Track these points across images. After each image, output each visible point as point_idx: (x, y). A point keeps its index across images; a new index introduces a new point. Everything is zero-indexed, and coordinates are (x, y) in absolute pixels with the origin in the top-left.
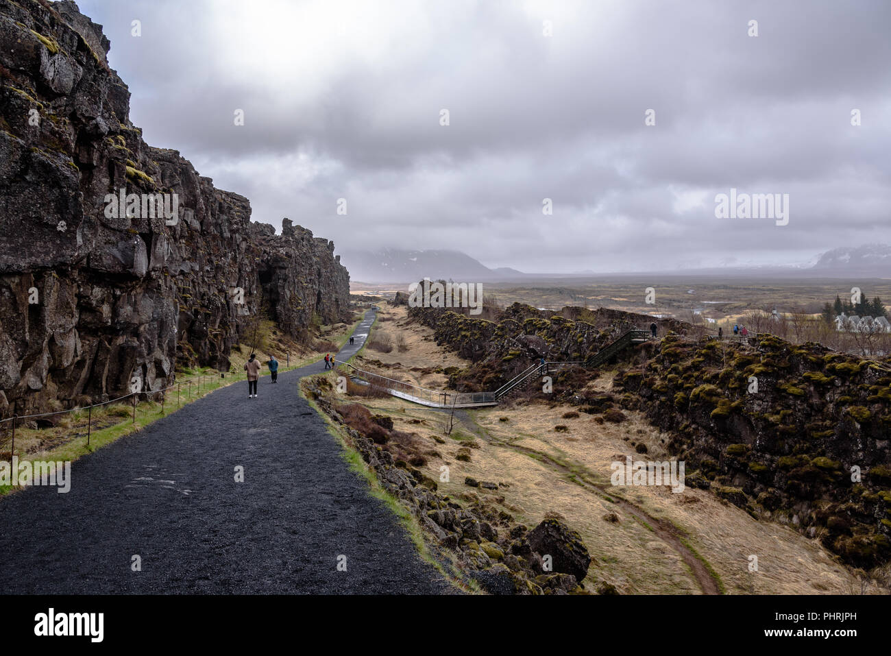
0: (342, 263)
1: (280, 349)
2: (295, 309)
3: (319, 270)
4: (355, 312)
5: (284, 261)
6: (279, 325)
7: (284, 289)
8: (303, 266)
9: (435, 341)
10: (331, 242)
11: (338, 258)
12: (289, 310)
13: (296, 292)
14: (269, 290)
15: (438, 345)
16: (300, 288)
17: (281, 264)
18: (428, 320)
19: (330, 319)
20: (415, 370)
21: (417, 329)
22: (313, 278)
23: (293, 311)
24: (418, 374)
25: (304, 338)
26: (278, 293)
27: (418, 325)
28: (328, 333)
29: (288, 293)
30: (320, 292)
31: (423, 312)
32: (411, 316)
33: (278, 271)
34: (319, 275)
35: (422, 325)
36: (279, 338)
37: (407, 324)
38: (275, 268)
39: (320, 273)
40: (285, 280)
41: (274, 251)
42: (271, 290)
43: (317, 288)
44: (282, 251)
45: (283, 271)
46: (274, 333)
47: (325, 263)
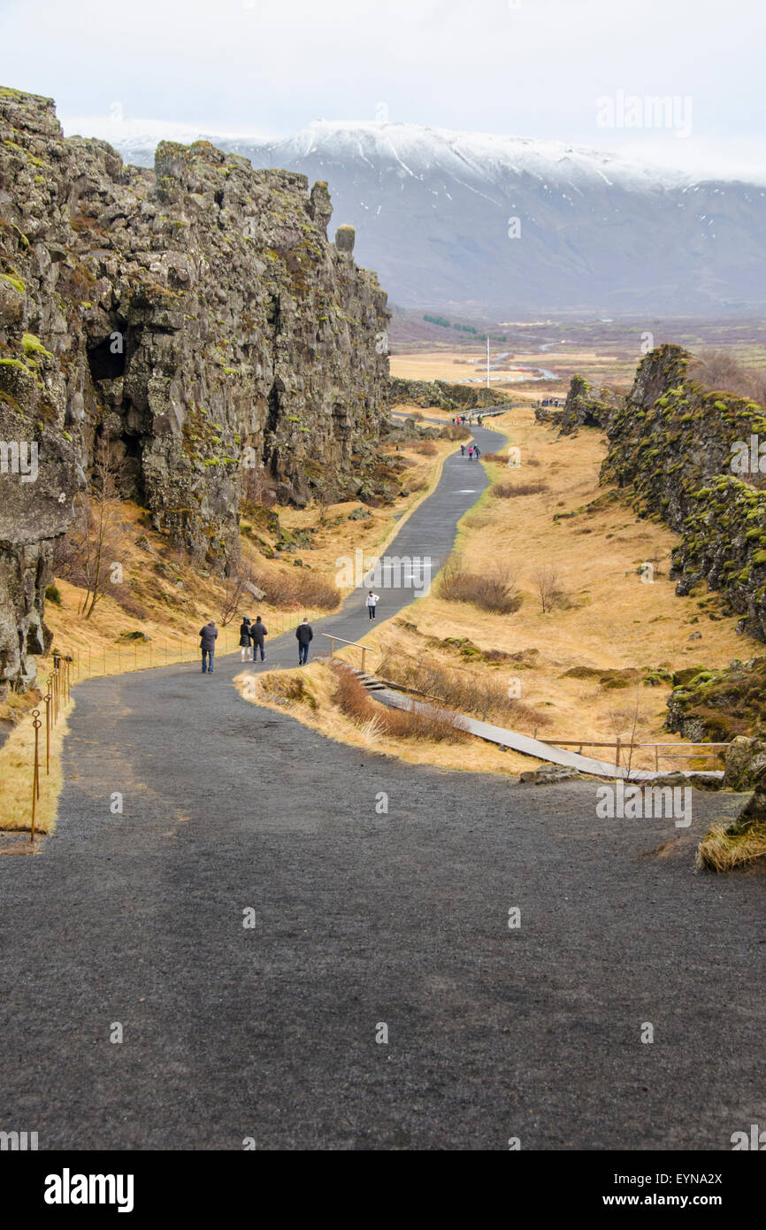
0: (362, 256)
1: (161, 597)
2: (200, 466)
3: (276, 300)
4: (408, 453)
5: (166, 307)
6: (151, 518)
7: (167, 398)
8: (222, 301)
9: (672, 578)
10: (321, 189)
11: (346, 240)
12: (181, 468)
13: (202, 405)
14: (118, 402)
15: (682, 593)
16: (214, 385)
17: (158, 318)
18: (664, 501)
19: (312, 485)
20: (581, 673)
21: (621, 534)
22: (254, 338)
23: (196, 470)
24: (591, 686)
25: (229, 559)
26: (147, 412)
27: (628, 517)
28: (303, 537)
29: (179, 410)
30: (277, 388)
31: (649, 470)
32: (610, 481)
33: (147, 340)
34: (276, 319)
35: (643, 516)
36: (155, 558)
37: (592, 509)
38: (140, 327)
39: (277, 311)
40: (170, 371)
41: (134, 266)
42: (127, 402)
43: (269, 372)
44: (159, 264)
45: (164, 340)
46: (140, 543)
47: (298, 274)
